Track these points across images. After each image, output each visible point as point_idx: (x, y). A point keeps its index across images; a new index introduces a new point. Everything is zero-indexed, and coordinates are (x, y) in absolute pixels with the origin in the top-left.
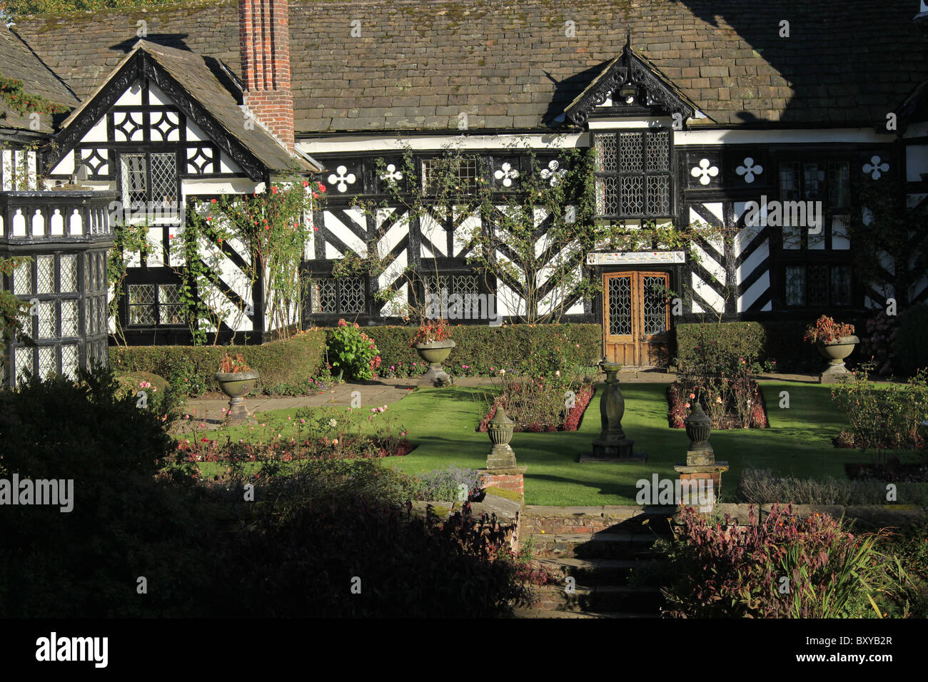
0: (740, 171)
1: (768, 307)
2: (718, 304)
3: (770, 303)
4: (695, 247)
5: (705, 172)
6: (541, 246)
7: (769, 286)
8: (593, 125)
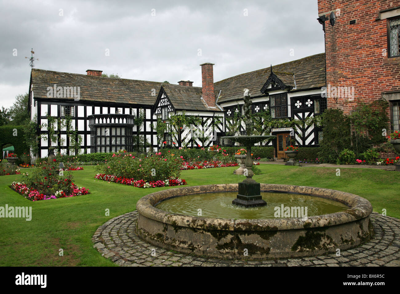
0: (307, 103)
1: (313, 144)
2: (301, 142)
3: (314, 142)
4: (296, 126)
5: (298, 104)
6: (263, 127)
7: (314, 137)
8: (270, 94)
